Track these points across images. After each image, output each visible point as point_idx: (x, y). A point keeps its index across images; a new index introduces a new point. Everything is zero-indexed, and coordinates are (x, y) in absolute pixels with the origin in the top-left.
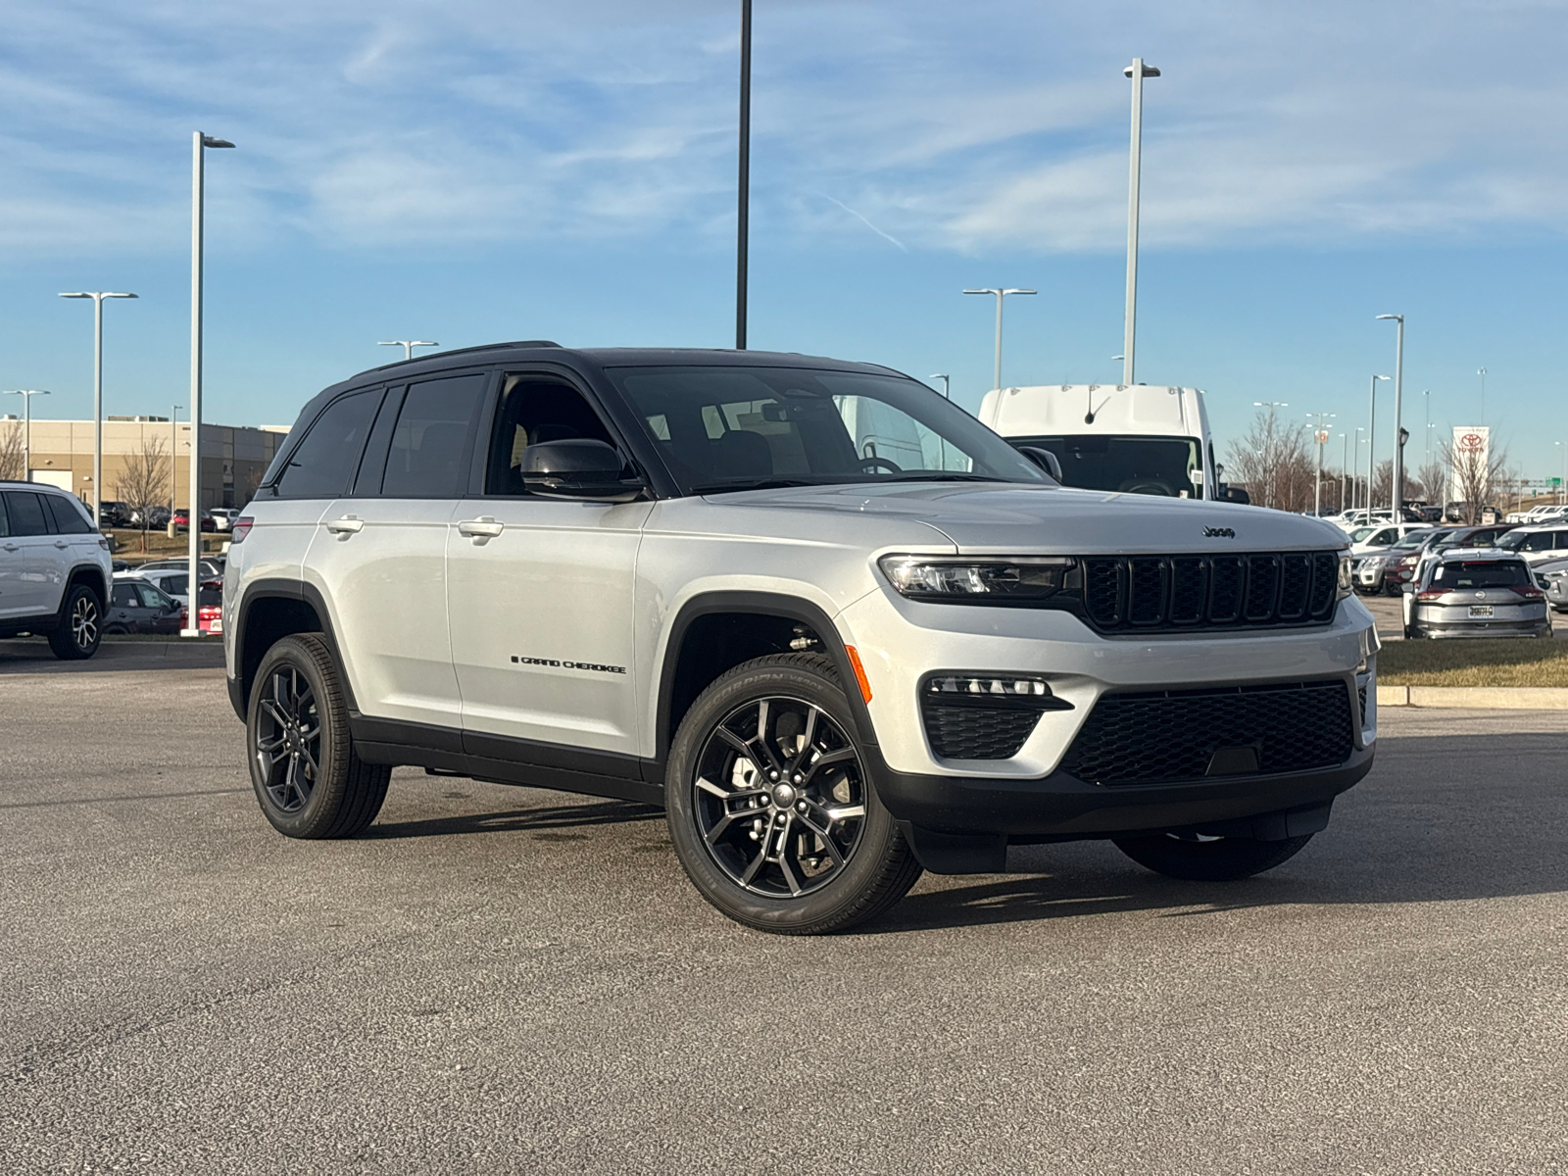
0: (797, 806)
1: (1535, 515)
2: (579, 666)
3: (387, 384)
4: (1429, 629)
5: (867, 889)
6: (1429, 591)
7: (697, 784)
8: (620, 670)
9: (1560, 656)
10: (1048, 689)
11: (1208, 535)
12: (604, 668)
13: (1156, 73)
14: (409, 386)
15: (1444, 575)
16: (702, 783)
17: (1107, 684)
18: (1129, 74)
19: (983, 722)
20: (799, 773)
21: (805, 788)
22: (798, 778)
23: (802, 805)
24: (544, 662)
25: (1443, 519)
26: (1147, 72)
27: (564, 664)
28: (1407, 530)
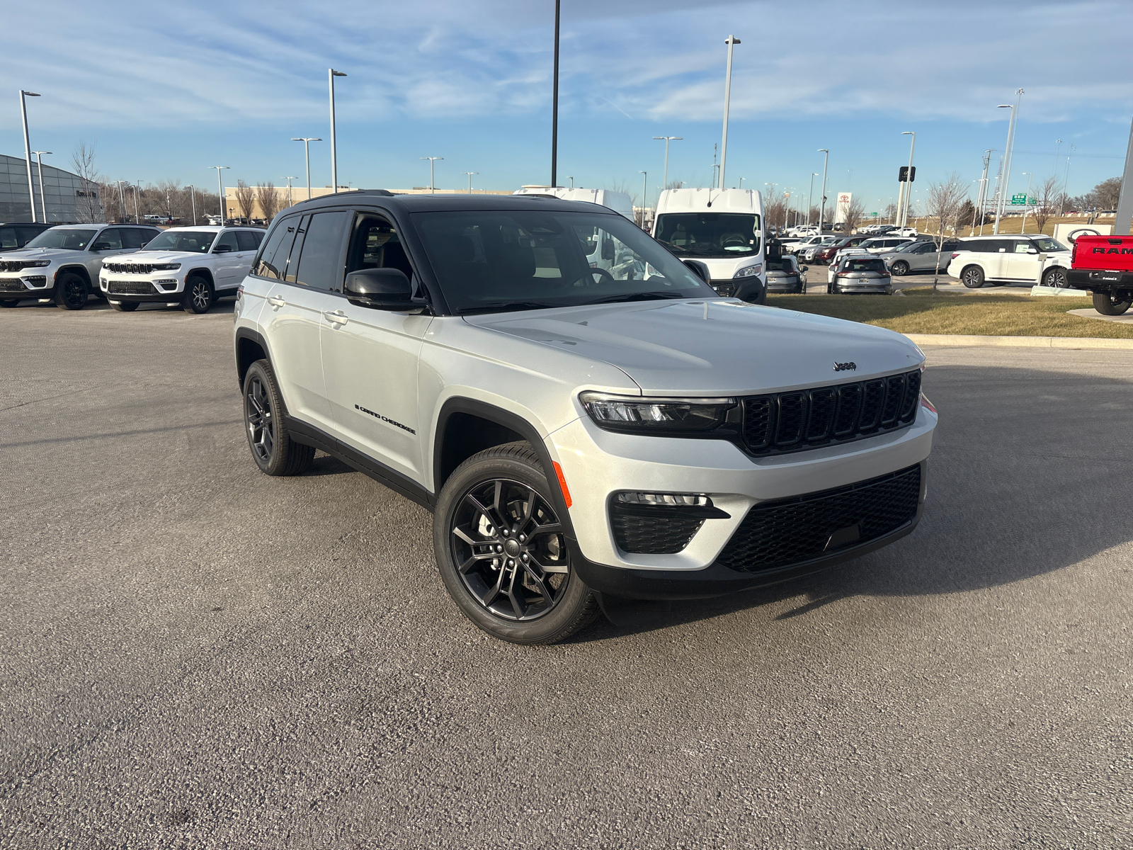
0: (521, 556)
1: (869, 228)
2: (390, 421)
3: (303, 213)
4: (842, 288)
5: (569, 626)
6: (842, 272)
7: (454, 532)
8: (413, 432)
9: (912, 313)
10: (709, 502)
11: (837, 370)
12: (403, 427)
13: (739, 42)
14: (312, 215)
15: (849, 265)
16: (457, 531)
17: (757, 499)
18: (727, 43)
19: (657, 527)
20: (522, 534)
21: (527, 545)
22: (522, 537)
23: (525, 556)
24: (372, 413)
25: (833, 229)
26: (736, 42)
27: (382, 417)
28: (825, 238)
